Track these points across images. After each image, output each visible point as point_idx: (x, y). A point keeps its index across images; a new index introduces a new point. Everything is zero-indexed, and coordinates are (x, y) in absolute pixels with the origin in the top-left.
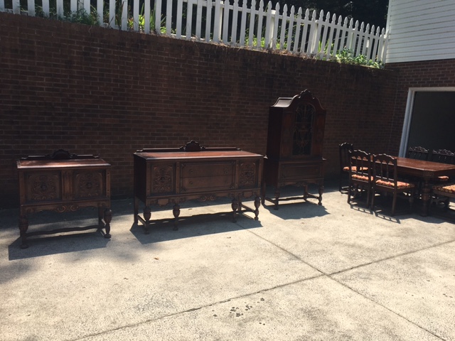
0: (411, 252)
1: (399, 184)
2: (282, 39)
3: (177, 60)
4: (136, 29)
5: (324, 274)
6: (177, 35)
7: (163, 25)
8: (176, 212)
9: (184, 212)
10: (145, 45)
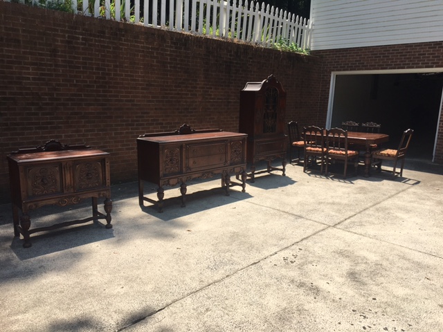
0: (377, 204)
1: (349, 152)
2: (233, 29)
3: (152, 48)
4: (108, 17)
5: (330, 226)
6: (145, 23)
7: (132, 14)
8: (183, 190)
9: (191, 189)
10: (123, 33)
